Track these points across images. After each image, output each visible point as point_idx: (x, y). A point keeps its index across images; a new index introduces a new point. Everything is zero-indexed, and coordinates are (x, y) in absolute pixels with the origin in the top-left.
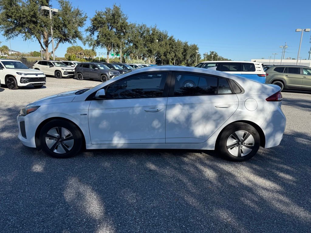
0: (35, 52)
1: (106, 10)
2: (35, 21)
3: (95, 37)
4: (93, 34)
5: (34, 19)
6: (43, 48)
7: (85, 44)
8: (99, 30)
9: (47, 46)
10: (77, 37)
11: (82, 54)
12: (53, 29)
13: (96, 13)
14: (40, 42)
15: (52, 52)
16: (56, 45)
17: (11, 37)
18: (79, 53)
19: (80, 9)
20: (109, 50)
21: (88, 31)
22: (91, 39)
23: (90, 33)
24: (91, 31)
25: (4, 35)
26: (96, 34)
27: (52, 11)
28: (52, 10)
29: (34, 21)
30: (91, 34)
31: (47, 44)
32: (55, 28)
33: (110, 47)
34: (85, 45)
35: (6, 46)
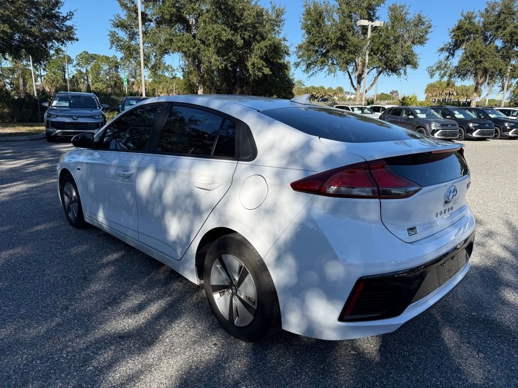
0: (382, 94)
1: (486, 7)
2: (343, 45)
3: (455, 61)
4: (453, 55)
5: (341, 43)
6: (353, 86)
7: (434, 74)
8: (463, 47)
9: (359, 83)
10: (408, 63)
11: (453, 94)
12: (370, 55)
13: (462, 15)
14: (350, 78)
15: (366, 92)
16: (373, 79)
17: (313, 74)
18: (448, 92)
19: (423, 15)
20: (480, 82)
21: (444, 52)
22: (445, 65)
23: (447, 54)
24: (448, 50)
25: (304, 71)
26: (460, 53)
27: (372, 26)
28: (373, 24)
29: (341, 45)
30: (449, 56)
31: (360, 78)
32: (372, 53)
33: (481, 78)
34: (431, 78)
35: (342, 88)
